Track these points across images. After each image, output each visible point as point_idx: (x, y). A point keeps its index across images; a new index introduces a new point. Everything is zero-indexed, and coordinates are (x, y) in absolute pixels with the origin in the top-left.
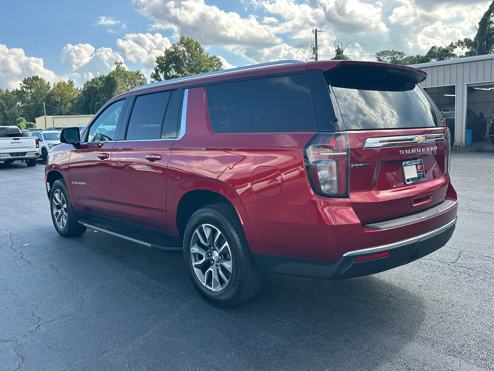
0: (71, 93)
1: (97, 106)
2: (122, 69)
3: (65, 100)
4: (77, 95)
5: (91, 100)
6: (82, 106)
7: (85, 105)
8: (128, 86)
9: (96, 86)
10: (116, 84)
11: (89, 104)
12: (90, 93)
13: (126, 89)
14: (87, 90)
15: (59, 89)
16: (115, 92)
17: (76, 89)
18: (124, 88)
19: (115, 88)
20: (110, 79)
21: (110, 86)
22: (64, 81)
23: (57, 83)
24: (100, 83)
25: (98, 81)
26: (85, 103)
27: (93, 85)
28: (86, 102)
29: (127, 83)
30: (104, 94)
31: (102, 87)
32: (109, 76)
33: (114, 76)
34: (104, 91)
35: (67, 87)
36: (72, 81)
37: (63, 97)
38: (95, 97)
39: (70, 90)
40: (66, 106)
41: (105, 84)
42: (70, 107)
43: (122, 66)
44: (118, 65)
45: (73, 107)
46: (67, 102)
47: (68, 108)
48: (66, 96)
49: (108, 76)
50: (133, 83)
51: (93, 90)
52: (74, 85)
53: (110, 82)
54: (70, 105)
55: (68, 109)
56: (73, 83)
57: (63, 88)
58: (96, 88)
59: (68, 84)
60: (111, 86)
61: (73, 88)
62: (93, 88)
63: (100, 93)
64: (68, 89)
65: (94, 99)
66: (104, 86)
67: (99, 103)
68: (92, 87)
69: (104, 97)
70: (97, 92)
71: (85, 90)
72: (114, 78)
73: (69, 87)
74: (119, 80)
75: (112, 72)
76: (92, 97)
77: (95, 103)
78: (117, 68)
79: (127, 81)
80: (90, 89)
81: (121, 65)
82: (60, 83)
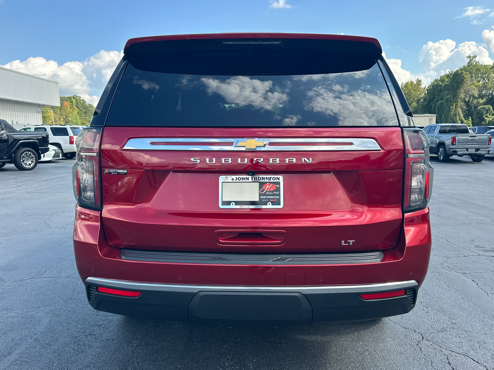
0: (417, 92)
1: (439, 104)
2: (475, 63)
3: (410, 99)
4: (423, 94)
5: (435, 98)
6: (424, 106)
7: (427, 105)
8: (479, 82)
9: (441, 83)
10: (463, 80)
11: (432, 103)
12: (435, 92)
13: (475, 85)
14: (432, 89)
15: (406, 89)
16: (461, 89)
17: (424, 87)
18: (474, 83)
19: (462, 85)
20: (457, 75)
21: (456, 83)
22: (412, 81)
23: (404, 83)
24: (446, 80)
25: (444, 78)
26: (428, 103)
27: (439, 83)
28: (429, 101)
29: (478, 79)
30: (449, 92)
31: (447, 84)
32: (457, 72)
33: (462, 72)
34: (449, 89)
35: (415, 86)
36: (421, 80)
37: (409, 96)
38: (439, 95)
39: (416, 90)
40: (411, 105)
41: (451, 81)
42: (414, 106)
43: (476, 59)
44: (470, 59)
45: (418, 107)
46: (412, 102)
47: (413, 107)
48: (412, 96)
49: (455, 72)
50: (486, 78)
51: (438, 88)
52: (422, 83)
53: (458, 78)
54: (415, 105)
55: (412, 109)
56: (421, 81)
57: (410, 88)
58: (441, 86)
59: (415, 83)
60: (458, 83)
61: (420, 87)
62: (439, 86)
63: (445, 90)
64: (415, 89)
65: (438, 97)
66: (450, 83)
67: (442, 102)
68: (437, 85)
69: (448, 95)
70: (441, 91)
71: (429, 89)
72: (462, 74)
73: (416, 87)
74: (467, 76)
75: (462, 67)
76: (436, 96)
77: (438, 101)
78: (468, 62)
79: (479, 76)
80: (435, 88)
81: (474, 59)
82: (408, 83)
